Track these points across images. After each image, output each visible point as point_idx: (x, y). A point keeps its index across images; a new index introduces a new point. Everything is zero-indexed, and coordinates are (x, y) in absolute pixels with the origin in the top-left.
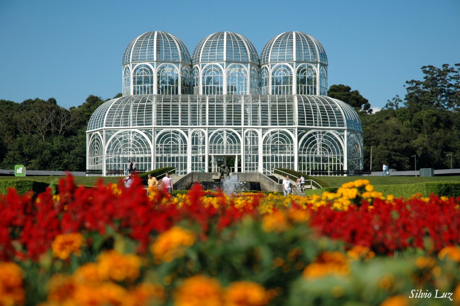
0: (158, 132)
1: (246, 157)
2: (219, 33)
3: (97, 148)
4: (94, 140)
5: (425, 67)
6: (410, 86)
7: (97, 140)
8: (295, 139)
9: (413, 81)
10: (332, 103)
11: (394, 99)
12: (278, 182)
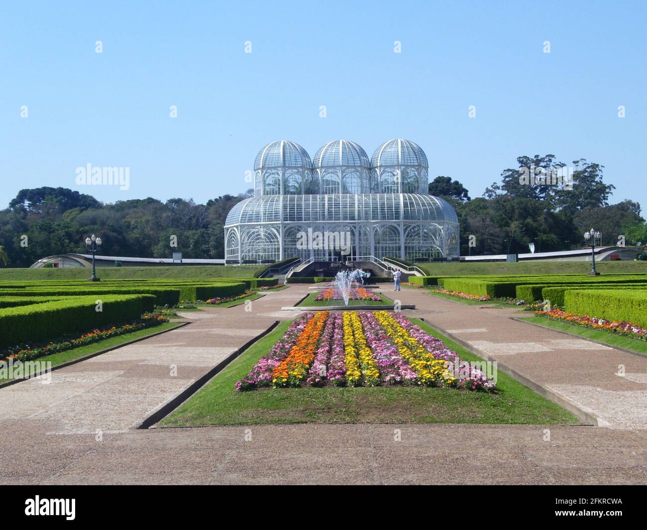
0: (285, 227)
1: (360, 248)
2: (335, 142)
3: (234, 241)
4: (231, 234)
5: (520, 158)
6: (508, 174)
7: (234, 233)
8: (402, 232)
9: (509, 170)
10: (432, 200)
11: (492, 186)
12: (386, 269)
